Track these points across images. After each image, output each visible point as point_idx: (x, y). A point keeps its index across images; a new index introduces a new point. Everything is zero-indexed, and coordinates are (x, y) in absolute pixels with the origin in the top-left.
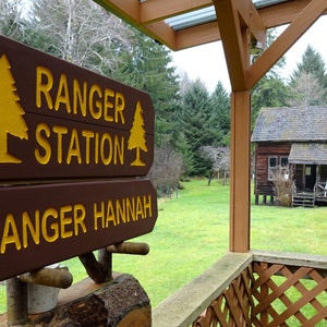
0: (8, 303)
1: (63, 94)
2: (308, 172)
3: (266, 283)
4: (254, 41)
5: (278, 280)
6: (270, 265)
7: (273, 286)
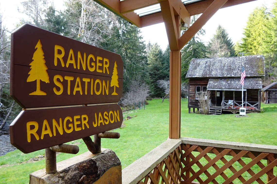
0: (46, 163)
1: (71, 59)
2: (218, 95)
3: (189, 155)
4: (183, 23)
5: (195, 154)
6: (191, 145)
7: (193, 157)
